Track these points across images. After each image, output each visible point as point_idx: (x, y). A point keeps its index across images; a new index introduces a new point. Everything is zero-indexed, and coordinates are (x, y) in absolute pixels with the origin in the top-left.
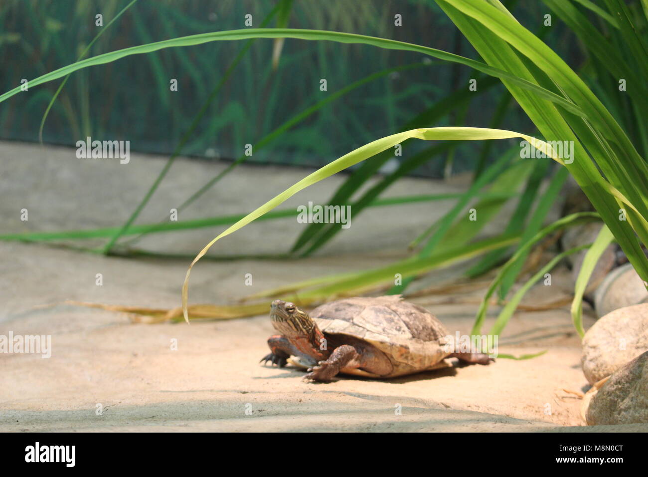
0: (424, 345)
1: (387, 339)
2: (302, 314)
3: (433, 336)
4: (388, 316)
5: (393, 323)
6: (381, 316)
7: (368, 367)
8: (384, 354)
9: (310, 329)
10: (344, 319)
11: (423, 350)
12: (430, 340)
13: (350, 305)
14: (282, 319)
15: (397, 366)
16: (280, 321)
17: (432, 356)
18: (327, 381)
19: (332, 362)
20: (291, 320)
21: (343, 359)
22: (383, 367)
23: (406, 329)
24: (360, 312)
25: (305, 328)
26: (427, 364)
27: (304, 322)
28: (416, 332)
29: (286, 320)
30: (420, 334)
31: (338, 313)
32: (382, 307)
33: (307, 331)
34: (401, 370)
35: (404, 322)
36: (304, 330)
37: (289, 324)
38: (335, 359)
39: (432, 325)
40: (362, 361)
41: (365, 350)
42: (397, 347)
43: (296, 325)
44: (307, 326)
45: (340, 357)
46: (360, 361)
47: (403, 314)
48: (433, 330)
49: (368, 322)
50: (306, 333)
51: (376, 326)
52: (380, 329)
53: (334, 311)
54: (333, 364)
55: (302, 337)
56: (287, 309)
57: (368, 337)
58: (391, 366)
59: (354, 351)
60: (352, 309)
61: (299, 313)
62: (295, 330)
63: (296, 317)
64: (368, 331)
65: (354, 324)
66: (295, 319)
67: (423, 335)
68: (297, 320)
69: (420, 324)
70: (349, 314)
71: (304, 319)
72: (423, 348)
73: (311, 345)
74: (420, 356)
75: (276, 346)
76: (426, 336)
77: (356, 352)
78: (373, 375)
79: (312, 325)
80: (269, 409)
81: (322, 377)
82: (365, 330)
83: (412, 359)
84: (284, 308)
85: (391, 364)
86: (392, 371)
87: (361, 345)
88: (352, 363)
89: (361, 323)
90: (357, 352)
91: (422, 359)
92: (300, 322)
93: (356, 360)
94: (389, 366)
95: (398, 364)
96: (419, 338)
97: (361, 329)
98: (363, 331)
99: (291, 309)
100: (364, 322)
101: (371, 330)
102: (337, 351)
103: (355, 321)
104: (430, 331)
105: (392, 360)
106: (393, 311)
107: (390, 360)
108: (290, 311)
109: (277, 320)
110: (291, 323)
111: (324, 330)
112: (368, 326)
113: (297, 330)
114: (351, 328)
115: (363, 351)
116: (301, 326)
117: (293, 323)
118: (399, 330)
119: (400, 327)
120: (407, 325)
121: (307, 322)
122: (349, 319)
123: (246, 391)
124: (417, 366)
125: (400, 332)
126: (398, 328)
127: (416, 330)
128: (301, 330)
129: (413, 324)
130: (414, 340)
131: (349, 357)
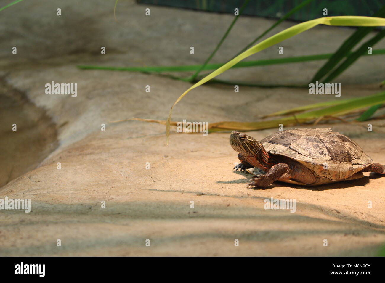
0: (339, 164)
1: (310, 160)
2: (250, 141)
3: (348, 158)
4: (316, 143)
5: (318, 149)
6: (311, 143)
7: (297, 178)
8: (310, 170)
9: (257, 151)
10: (285, 145)
11: (338, 168)
12: (345, 161)
13: (292, 134)
14: (236, 144)
15: (319, 178)
16: (235, 146)
17: (345, 172)
18: (264, 188)
19: (268, 175)
20: (242, 145)
21: (278, 173)
22: (309, 179)
23: (327, 153)
24: (296, 140)
25: (253, 151)
26: (341, 177)
27: (252, 146)
28: (334, 155)
29: (239, 145)
30: (337, 156)
31: (282, 140)
32: (312, 137)
33: (254, 152)
34: (322, 181)
35: (327, 148)
36: (252, 152)
37: (241, 148)
38: (271, 173)
39: (349, 150)
40: (293, 174)
41: (295, 167)
42: (318, 166)
43: (246, 149)
44: (254, 149)
45: (274, 171)
46: (291, 174)
47: (328, 142)
48: (348, 153)
49: (301, 148)
50: (254, 154)
51: (305, 150)
52: (307, 153)
53: (279, 138)
54: (269, 176)
55: (251, 157)
56: (240, 138)
57: (298, 158)
58: (314, 178)
59: (287, 167)
60: (292, 137)
61: (248, 140)
62: (246, 152)
63: (246, 143)
64: (299, 153)
65: (290, 148)
66: (245, 144)
67: (339, 158)
68: (247, 145)
69: (339, 149)
70: (289, 141)
71: (252, 144)
72: (338, 167)
73: (258, 162)
74: (335, 172)
75: (242, 159)
76: (342, 159)
77: (288, 168)
78: (301, 184)
79: (259, 148)
80: (201, 212)
81: (261, 185)
82: (297, 153)
83: (329, 174)
84: (238, 137)
85: (315, 177)
86: (316, 181)
87: (293, 163)
88: (285, 175)
89: (295, 148)
90: (290, 168)
91: (337, 174)
92: (249, 147)
93: (289, 173)
94: (313, 178)
95: (319, 177)
96: (336, 160)
97: (294, 152)
98: (295, 153)
99: (243, 138)
100: (297, 147)
101: (301, 153)
102: (274, 167)
103: (291, 146)
104: (346, 154)
105: (315, 174)
106: (321, 140)
107: (313, 174)
108: (242, 139)
109: (233, 145)
110: (242, 147)
111: (269, 151)
112: (300, 150)
113: (247, 152)
114: (287, 151)
115: (294, 167)
116: (250, 149)
117: (244, 147)
118: (322, 154)
119: (323, 152)
120: (329, 150)
121: (255, 146)
122: (288, 145)
123: (204, 193)
124: (334, 179)
125: (322, 155)
126: (321, 152)
127: (335, 154)
128: (250, 152)
129: (333, 150)
130: (332, 161)
131: (283, 171)
